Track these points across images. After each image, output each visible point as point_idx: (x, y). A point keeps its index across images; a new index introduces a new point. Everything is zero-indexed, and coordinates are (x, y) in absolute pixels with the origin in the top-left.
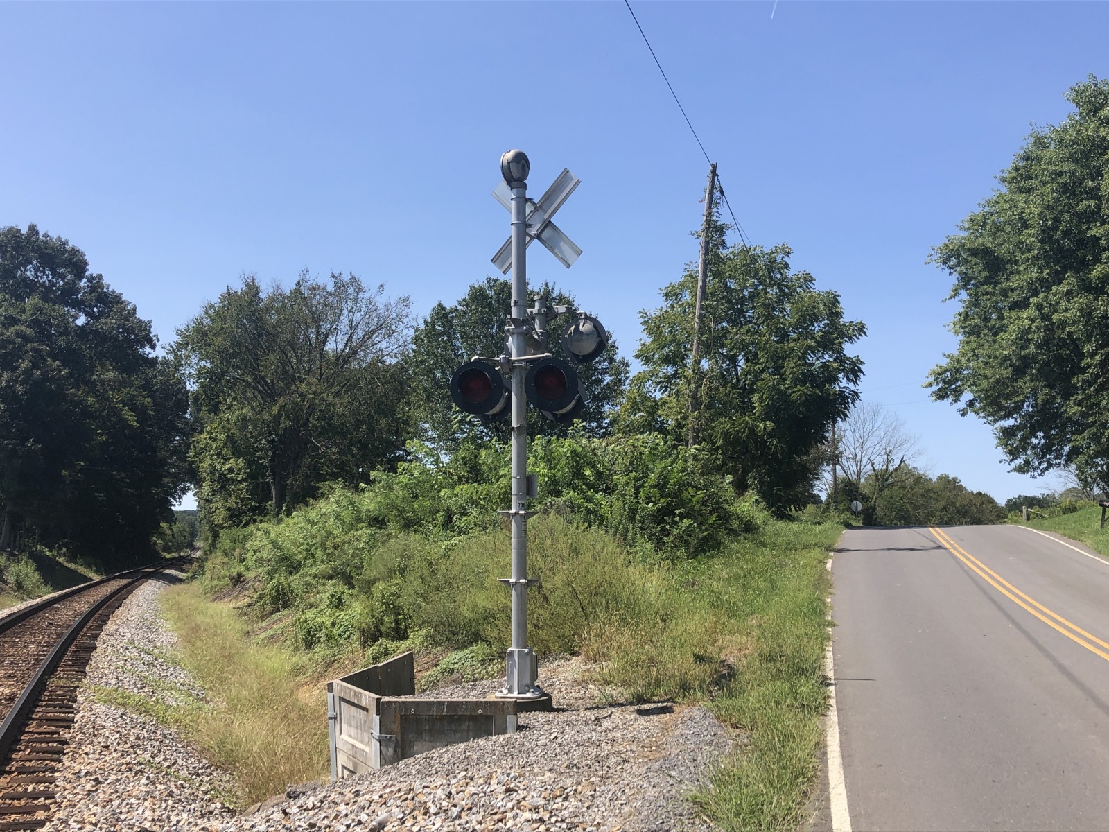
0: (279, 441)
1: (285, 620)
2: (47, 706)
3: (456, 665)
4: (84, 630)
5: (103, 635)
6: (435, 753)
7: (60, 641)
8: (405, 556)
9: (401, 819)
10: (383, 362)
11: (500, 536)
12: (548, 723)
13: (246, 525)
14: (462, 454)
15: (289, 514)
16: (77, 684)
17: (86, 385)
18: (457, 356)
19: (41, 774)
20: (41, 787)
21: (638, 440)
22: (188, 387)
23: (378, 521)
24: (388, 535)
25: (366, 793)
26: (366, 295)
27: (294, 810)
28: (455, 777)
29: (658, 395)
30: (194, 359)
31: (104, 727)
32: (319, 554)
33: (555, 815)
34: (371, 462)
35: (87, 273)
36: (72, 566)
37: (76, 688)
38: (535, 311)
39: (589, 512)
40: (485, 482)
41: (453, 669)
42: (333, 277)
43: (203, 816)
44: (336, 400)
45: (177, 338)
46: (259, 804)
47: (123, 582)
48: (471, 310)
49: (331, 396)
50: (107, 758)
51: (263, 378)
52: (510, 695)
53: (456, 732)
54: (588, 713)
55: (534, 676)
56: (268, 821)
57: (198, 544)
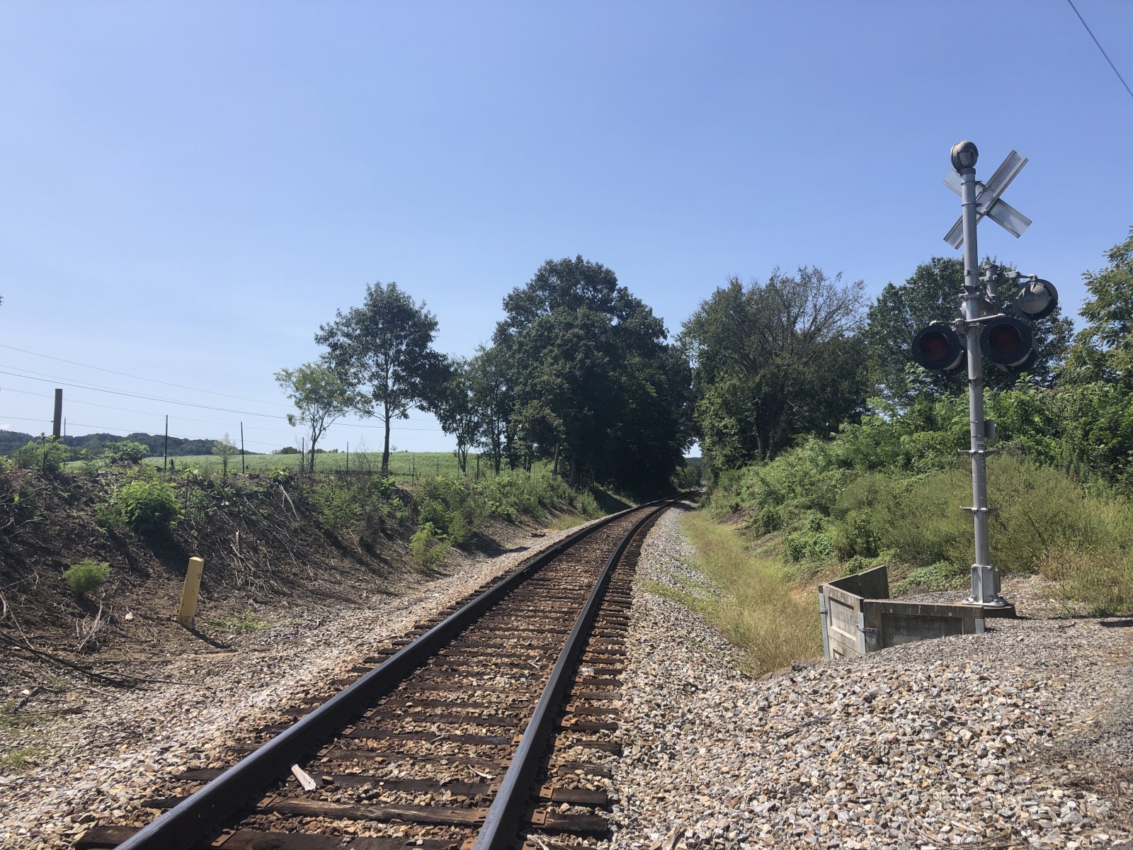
0: (762, 403)
1: (775, 540)
2: (613, 592)
3: (922, 579)
4: (631, 541)
5: (644, 546)
6: (912, 645)
7: (616, 549)
8: (873, 491)
9: (888, 693)
10: (842, 336)
11: (957, 474)
12: (1013, 627)
13: (739, 468)
14: (917, 407)
15: (772, 459)
16: (631, 578)
17: (621, 368)
18: (907, 327)
19: (615, 639)
20: (616, 647)
21: (1087, 389)
22: (691, 366)
23: (846, 463)
24: (855, 475)
25: (857, 671)
26: (827, 283)
27: (799, 679)
28: (932, 664)
29: (1105, 349)
30: (696, 345)
31: (653, 610)
32: (798, 489)
33: (1028, 702)
34: (836, 417)
35: (617, 287)
36: (618, 497)
37: (631, 581)
38: (986, 278)
39: (1040, 453)
40: (939, 429)
41: (920, 582)
42: (800, 271)
43: (728, 678)
44: (806, 369)
45: (683, 329)
46: (770, 673)
47: (654, 509)
48: (918, 287)
49: (801, 367)
50: (657, 631)
51: (747, 355)
52: (975, 603)
53: (929, 629)
54: (1051, 622)
55: (998, 589)
56: (780, 685)
57: (704, 482)
